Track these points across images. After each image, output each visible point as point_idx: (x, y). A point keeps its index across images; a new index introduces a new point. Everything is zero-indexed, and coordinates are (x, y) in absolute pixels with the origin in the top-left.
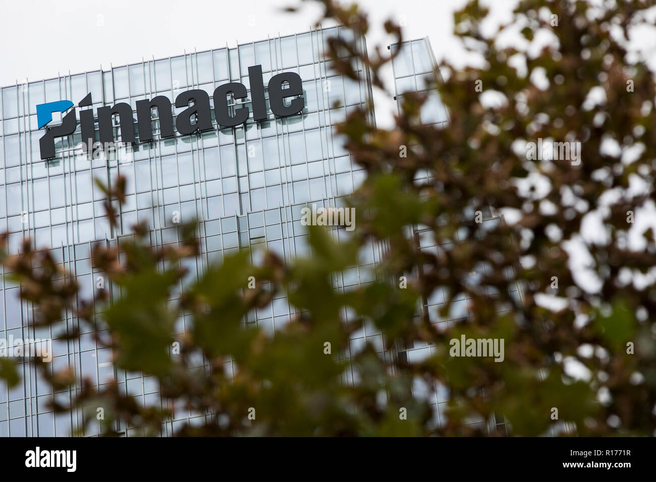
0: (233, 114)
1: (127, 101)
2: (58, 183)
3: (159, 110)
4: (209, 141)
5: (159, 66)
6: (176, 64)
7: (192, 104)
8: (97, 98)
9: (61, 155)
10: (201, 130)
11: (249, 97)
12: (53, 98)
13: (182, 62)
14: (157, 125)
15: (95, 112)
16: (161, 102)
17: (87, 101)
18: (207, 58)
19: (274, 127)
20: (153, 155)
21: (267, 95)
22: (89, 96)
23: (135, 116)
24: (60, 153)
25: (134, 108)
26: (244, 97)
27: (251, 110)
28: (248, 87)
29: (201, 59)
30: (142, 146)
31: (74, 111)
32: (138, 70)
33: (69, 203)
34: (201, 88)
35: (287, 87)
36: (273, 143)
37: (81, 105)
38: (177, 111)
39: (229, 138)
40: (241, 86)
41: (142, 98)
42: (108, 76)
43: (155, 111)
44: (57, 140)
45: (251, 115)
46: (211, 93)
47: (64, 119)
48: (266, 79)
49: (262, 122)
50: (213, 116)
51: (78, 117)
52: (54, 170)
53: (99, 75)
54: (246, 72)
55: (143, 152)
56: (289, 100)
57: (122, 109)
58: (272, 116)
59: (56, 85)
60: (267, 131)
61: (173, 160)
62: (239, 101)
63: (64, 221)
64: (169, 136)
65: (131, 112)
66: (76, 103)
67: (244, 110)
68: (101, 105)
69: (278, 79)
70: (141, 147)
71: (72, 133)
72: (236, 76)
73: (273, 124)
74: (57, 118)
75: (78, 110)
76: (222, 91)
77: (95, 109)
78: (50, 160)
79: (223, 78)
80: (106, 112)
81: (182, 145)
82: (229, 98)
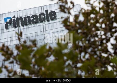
0: (42, 19)
1: (22, 17)
2: (9, 33)
4: (38, 25)
5: (28, 10)
6: (31, 10)
7: (34, 17)
8: (16, 16)
9: (9, 28)
10: (36, 22)
11: (46, 16)
12: (7, 16)
13: (32, 9)
14: (28, 22)
15: (16, 19)
16: (28, 17)
17: (14, 17)
19: (50, 22)
20: (27, 27)
21: (49, 15)
22: (14, 16)
23: (23, 20)
24: (9, 27)
25: (23, 18)
26: (44, 16)
27: (46, 18)
28: (45, 14)
29: (36, 8)
31: (11, 19)
32: (24, 11)
33: (11, 37)
34: (36, 14)
35: (53, 14)
36: (50, 25)
38: (32, 19)
39: (42, 24)
40: (44, 14)
41: (25, 16)
42: (18, 12)
43: (27, 19)
44: (8, 25)
45: (46, 19)
46: (38, 15)
48: (49, 12)
49: (48, 21)
50: (39, 20)
52: (8, 31)
53: (16, 12)
54: (45, 11)
56: (53, 16)
58: (50, 20)
59: (8, 14)
60: (49, 22)
61: (31, 28)
62: (44, 17)
63: (10, 40)
64: (30, 24)
66: (12, 18)
68: (17, 18)
69: (51, 12)
70: (25, 26)
71: (11, 23)
72: (43, 12)
73: (50, 21)
74: (8, 20)
75: (12, 19)
76: (40, 15)
77: (16, 18)
78: (7, 29)
79: (40, 12)
80: (18, 19)
81: (33, 25)
82: (42, 16)
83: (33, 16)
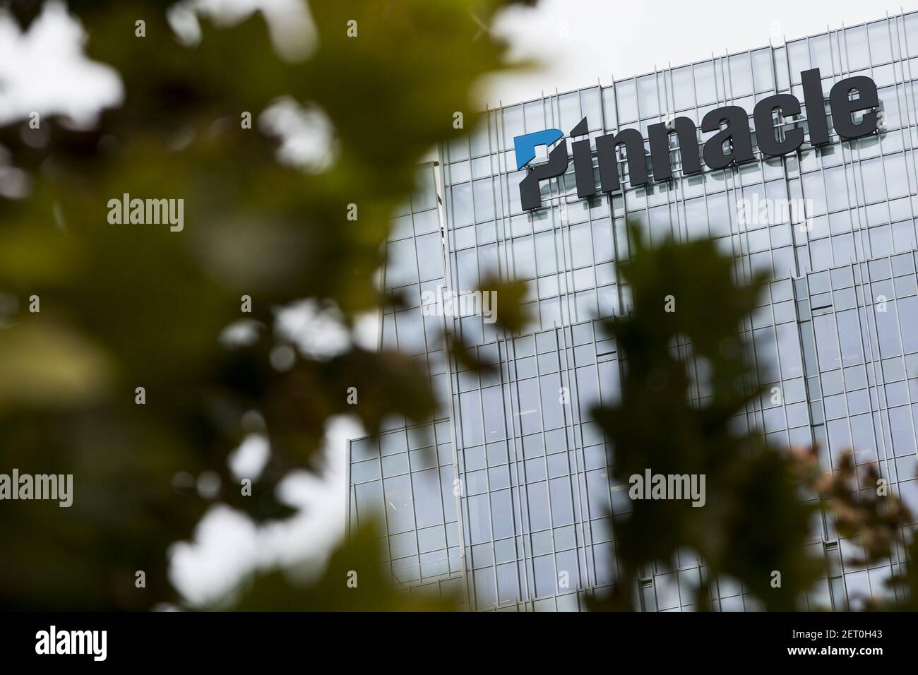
0: (781, 138)
1: (635, 127)
2: (546, 242)
3: (679, 138)
4: (750, 176)
5: (677, 76)
6: (700, 72)
7: (724, 127)
8: (594, 124)
9: (549, 204)
10: (738, 162)
11: (804, 113)
12: (536, 127)
13: (709, 69)
14: (677, 158)
15: (593, 143)
16: (684, 125)
17: (582, 128)
18: (743, 62)
19: (839, 153)
20: (673, 198)
21: (828, 109)
22: (584, 122)
23: (647, 146)
24: (547, 201)
25: (645, 135)
26: (795, 114)
27: (806, 130)
28: (801, 99)
29: (734, 63)
30: (658, 187)
31: (564, 143)
32: (650, 84)
33: (562, 269)
34: (737, 103)
35: (857, 97)
36: (839, 175)
37: (573, 134)
38: (704, 137)
39: (777, 171)
40: (792, 98)
41: (657, 121)
42: (609, 94)
43: (674, 139)
44: (543, 184)
45: (807, 138)
46: (750, 110)
47: (551, 155)
48: (827, 88)
49: (823, 147)
50: (754, 142)
51: (570, 151)
52: (540, 224)
53: (596, 94)
54: (797, 79)
55: (660, 195)
56: (859, 115)
57: (629, 137)
58: (836, 138)
59: (539, 108)
60: (831, 159)
61: (701, 205)
62: (790, 119)
63: (557, 293)
64: (694, 172)
65: (642, 141)
66: (567, 133)
67: (797, 132)
68: (600, 134)
69: (843, 88)
70: (656, 189)
71: (562, 174)
72: (784, 85)
73: (838, 149)
74: (542, 154)
75: (570, 141)
76: (764, 108)
77: (592, 138)
78: (535, 211)
79: (766, 89)
80: (607, 142)
81: (713, 183)
82: (775, 116)
83: (711, 121)
